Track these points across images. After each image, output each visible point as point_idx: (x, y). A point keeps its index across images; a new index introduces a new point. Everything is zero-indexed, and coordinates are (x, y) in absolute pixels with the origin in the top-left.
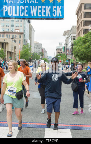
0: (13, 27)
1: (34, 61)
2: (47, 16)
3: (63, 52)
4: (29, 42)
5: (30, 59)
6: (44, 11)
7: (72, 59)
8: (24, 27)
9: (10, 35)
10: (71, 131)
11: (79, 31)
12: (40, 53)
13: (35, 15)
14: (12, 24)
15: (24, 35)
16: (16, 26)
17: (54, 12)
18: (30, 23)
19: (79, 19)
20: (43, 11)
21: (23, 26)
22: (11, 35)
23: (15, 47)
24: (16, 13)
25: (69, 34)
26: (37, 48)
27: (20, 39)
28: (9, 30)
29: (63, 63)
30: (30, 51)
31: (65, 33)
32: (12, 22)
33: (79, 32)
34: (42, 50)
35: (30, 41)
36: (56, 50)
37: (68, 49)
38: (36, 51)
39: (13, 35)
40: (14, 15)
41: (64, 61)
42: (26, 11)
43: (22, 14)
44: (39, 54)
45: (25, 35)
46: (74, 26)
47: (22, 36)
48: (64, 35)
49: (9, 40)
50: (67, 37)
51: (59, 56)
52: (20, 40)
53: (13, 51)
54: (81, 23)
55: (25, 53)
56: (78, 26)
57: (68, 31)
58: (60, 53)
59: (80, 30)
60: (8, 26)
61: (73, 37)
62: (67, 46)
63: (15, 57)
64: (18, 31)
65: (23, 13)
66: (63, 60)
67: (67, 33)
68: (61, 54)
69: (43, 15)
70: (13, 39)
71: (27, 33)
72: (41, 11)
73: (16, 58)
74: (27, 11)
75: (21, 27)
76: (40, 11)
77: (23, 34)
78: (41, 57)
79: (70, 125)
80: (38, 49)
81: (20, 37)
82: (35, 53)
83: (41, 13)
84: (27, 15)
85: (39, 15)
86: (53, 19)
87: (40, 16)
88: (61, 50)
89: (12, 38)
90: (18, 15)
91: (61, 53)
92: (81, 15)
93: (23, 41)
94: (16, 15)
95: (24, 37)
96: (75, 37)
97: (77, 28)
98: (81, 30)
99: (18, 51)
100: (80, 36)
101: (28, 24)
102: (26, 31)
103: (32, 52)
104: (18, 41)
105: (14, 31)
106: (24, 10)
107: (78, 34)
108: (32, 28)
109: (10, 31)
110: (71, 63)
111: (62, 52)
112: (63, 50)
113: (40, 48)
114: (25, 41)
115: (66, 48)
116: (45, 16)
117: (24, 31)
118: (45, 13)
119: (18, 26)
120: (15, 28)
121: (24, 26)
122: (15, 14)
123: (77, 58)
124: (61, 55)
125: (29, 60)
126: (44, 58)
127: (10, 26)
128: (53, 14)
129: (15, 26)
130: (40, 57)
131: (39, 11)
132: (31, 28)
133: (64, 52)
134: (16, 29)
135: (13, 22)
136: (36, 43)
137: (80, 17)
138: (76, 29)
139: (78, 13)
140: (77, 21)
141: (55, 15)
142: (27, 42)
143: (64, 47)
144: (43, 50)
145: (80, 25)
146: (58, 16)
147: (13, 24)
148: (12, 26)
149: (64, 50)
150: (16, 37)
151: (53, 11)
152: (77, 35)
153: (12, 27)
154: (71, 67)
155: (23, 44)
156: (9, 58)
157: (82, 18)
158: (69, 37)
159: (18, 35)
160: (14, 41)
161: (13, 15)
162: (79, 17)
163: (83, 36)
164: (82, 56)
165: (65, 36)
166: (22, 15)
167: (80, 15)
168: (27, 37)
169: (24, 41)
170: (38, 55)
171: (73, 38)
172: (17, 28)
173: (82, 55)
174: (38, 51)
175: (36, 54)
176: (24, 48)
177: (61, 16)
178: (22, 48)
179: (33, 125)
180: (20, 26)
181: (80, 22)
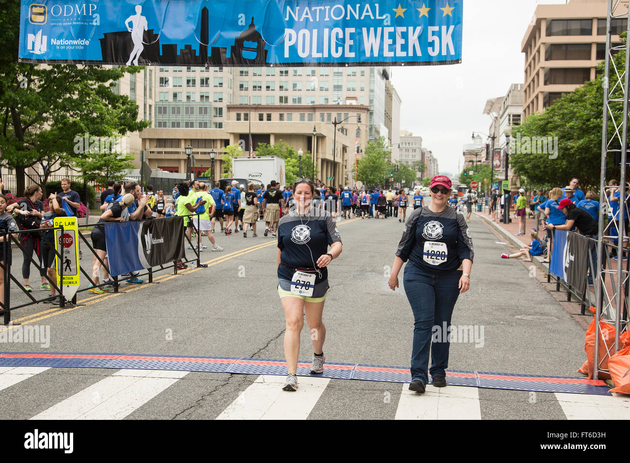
0: (340, 93)
1: (398, 185)
2: (411, 54)
3: (483, 160)
4: (384, 132)
5: (387, 181)
6: (403, 41)
7: (506, 179)
8: (372, 91)
9: (329, 116)
10: (480, 394)
11: (531, 100)
12: (415, 164)
13: (376, 54)
14: (336, 84)
15: (371, 114)
16: (349, 90)
17: (432, 44)
18: (387, 78)
19: (530, 65)
20: (400, 41)
21: (367, 90)
22: (334, 115)
23: (344, 149)
24: (320, 49)
25: (500, 108)
26: (407, 150)
27: (359, 124)
28: (327, 99)
29: (482, 191)
30: (386, 160)
31: (491, 106)
32: (336, 78)
33: (532, 102)
34: (423, 155)
35: (387, 130)
36: (464, 154)
37: (497, 152)
38: (404, 158)
39: (339, 115)
40: (316, 55)
41: (486, 188)
42: (349, 42)
43: (337, 51)
44: (414, 168)
45: (374, 114)
46: (516, 85)
47: (364, 116)
48: (488, 111)
49: (326, 129)
50: (496, 118)
51: (471, 173)
52: (359, 129)
53: (338, 159)
54: (538, 74)
55: (374, 163)
56: (528, 83)
57: (498, 98)
58: (475, 163)
59: (533, 96)
60: (327, 90)
61: (514, 116)
62: (496, 143)
63: (345, 176)
64: (354, 103)
65: (340, 49)
66: (483, 184)
67: (496, 106)
68: (477, 166)
69: (400, 54)
70: (338, 126)
71: (379, 108)
72: (394, 42)
73: (347, 179)
74: (352, 43)
75: (362, 90)
76: (391, 41)
77: (368, 110)
78: (419, 175)
79: (479, 376)
80: (411, 153)
81: (359, 120)
82: (402, 165)
83: (392, 48)
84: (352, 55)
85: (387, 54)
86: (428, 63)
87: (392, 54)
88: (477, 155)
89: (335, 124)
90: (326, 55)
91: (479, 163)
92: (539, 51)
93: (368, 129)
94: (319, 55)
95: (371, 118)
96: (519, 116)
97: (525, 91)
98: (537, 97)
99: (352, 157)
100: (533, 114)
101: (383, 82)
102: (375, 103)
103: (393, 162)
104: (352, 130)
105: (341, 103)
106: (344, 40)
107: (528, 107)
108: (393, 91)
109: (331, 103)
110: (503, 193)
111: (480, 161)
112: (484, 154)
113: (418, 150)
114: (374, 130)
115: (491, 150)
116: (404, 54)
117: (371, 101)
118: (404, 48)
119: (354, 90)
120: (344, 93)
121: (371, 88)
122: (318, 52)
123: (523, 177)
124: (476, 169)
125: (384, 183)
126: (428, 177)
127: (331, 88)
128: (430, 49)
129: (344, 88)
130: (415, 175)
131: (388, 41)
132: (389, 93)
133: (487, 159)
134: (348, 98)
135: (340, 78)
136: (406, 137)
137: (534, 59)
138: (523, 94)
139: (527, 48)
140: (526, 72)
141: (433, 50)
142: (378, 132)
143: (488, 146)
144: (427, 155)
145: (533, 80)
146: (444, 53)
147: (340, 84)
148: (338, 88)
149: (487, 153)
150: (346, 119)
151: (430, 40)
152: (525, 111)
153: (336, 92)
154: (503, 203)
155: (369, 138)
156: (327, 178)
157: (539, 61)
158: (501, 118)
159: (353, 115)
160: (342, 131)
161: (310, 55)
162: (530, 59)
163: (541, 111)
164: (537, 172)
165: (488, 114)
166: (336, 55)
167: (534, 51)
168: (379, 120)
169: (371, 129)
170: (410, 169)
171: (513, 120)
172: (352, 94)
173: (535, 167)
174: (410, 157)
175: (405, 168)
176: (370, 149)
177: (452, 52)
178: (364, 150)
179: (367, 373)
180: (358, 89)
181: (534, 73)
